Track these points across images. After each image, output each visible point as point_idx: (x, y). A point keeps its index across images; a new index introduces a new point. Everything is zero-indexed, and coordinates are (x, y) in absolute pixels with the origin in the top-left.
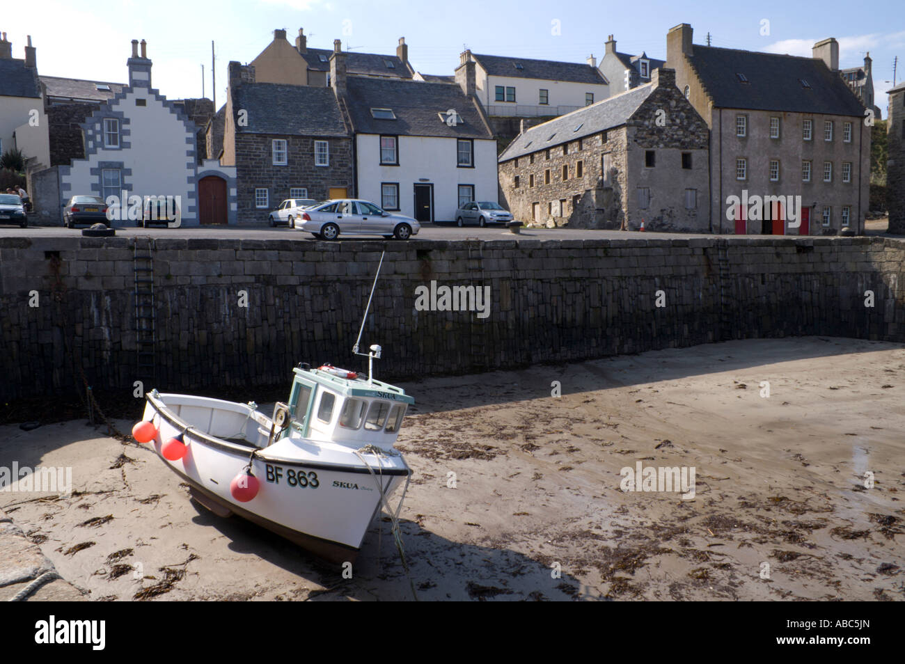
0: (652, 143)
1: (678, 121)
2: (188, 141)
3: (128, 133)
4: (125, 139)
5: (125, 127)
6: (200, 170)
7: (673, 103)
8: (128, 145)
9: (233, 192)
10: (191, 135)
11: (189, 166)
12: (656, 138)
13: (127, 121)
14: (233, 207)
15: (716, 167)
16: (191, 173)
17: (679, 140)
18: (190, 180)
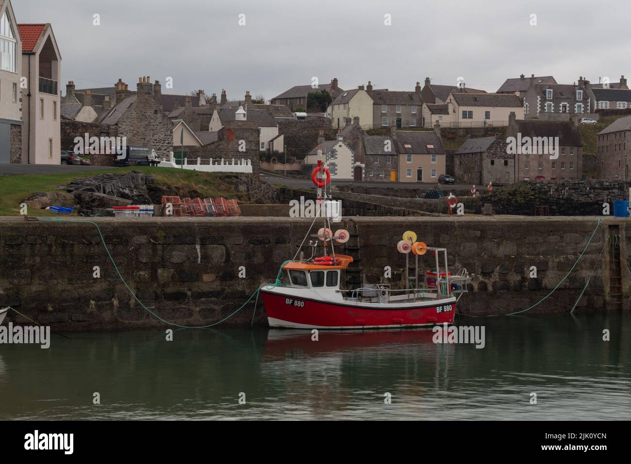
0: (493, 158)
1: (503, 150)
2: (352, 157)
3: (337, 155)
4: (336, 156)
5: (336, 153)
6: (355, 165)
7: (501, 144)
8: (336, 158)
9: (364, 171)
10: (353, 155)
11: (352, 164)
12: (495, 156)
13: (337, 151)
14: (363, 176)
15: (516, 165)
16: (353, 166)
17: (503, 156)
18: (352, 168)
